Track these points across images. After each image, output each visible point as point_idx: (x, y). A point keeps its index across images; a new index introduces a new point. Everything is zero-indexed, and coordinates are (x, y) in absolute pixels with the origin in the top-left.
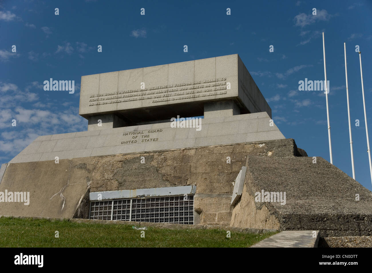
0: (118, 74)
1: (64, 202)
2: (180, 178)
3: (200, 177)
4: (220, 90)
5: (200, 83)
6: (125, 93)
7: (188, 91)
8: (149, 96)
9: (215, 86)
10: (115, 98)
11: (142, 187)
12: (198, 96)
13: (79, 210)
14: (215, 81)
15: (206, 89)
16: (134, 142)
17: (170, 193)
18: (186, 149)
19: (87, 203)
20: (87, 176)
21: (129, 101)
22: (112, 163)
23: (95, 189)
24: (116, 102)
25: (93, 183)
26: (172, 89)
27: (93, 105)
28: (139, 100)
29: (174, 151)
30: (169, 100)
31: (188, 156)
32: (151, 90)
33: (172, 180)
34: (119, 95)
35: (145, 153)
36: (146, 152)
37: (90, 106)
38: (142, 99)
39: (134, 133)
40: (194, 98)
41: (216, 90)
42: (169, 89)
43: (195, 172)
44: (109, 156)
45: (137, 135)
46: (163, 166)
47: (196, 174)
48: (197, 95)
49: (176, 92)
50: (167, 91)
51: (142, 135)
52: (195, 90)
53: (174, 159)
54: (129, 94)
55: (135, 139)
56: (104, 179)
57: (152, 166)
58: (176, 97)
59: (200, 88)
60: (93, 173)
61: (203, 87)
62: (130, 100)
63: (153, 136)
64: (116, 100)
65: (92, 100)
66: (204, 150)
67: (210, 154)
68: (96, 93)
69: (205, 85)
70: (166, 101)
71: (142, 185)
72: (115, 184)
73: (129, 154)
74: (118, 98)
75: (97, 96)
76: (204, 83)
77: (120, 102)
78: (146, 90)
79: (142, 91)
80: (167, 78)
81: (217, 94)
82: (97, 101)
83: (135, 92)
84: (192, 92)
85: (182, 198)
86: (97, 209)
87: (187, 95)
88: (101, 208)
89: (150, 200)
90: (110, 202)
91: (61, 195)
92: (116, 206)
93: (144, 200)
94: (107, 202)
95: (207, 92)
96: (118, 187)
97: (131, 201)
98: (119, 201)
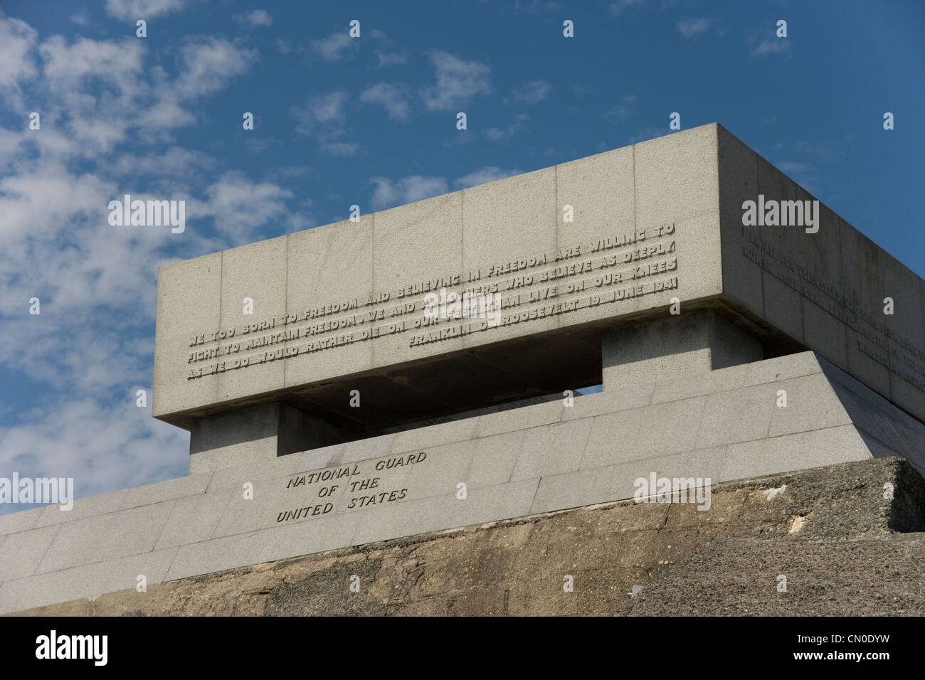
0: (288, 249)
4: (654, 274)
5: (579, 255)
6: (313, 318)
7: (534, 289)
8: (397, 322)
9: (636, 260)
10: (275, 340)
12: (572, 307)
14: (635, 242)
15: (602, 275)
16: (322, 509)
18: (499, 525)
21: (327, 348)
22: (233, 602)
24: (280, 356)
27: (200, 376)
28: (363, 340)
29: (457, 534)
30: (470, 333)
31: (499, 553)
32: (403, 297)
34: (293, 329)
35: (353, 553)
36: (358, 546)
37: (189, 379)
38: (372, 338)
39: (325, 476)
40: (558, 314)
41: (639, 277)
44: (228, 572)
45: (335, 481)
46: (410, 602)
48: (569, 301)
51: (354, 479)
52: (562, 283)
53: (452, 567)
54: (327, 320)
55: (327, 499)
57: (370, 604)
59: (581, 273)
61: (590, 270)
62: (329, 345)
63: (391, 480)
64: (281, 347)
65: (199, 357)
66: (560, 526)
67: (579, 540)
68: (209, 330)
69: (598, 259)
70: (457, 336)
73: (298, 560)
74: (286, 340)
75: (215, 340)
76: (593, 252)
77: (294, 356)
78: (385, 301)
79: (372, 304)
80: (460, 247)
81: (644, 291)
82: (216, 356)
83: (346, 310)
84: (550, 294)
87: (534, 307)
95: (606, 288)
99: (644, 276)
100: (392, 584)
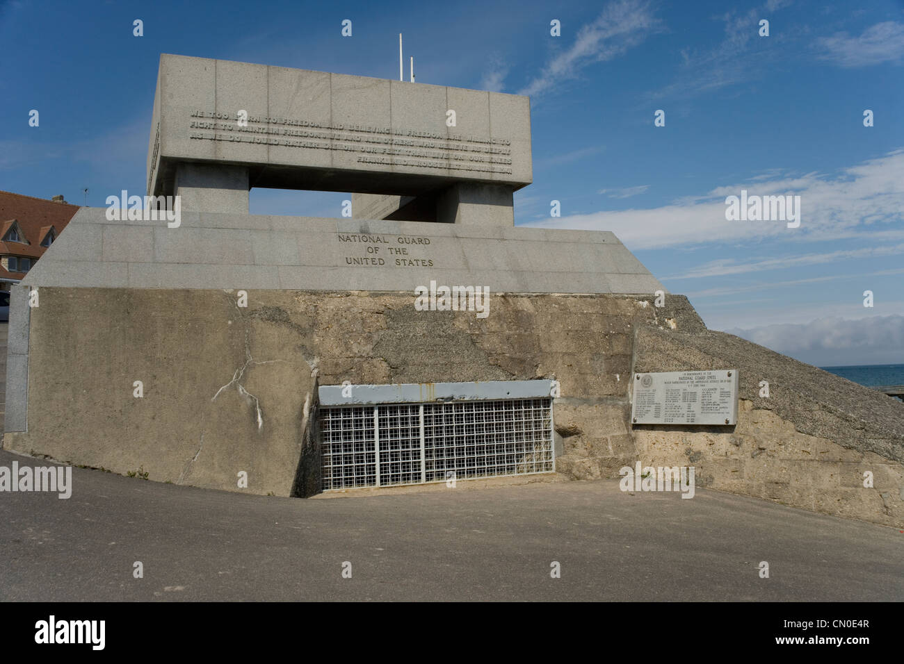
0: (268, 74)
1: (259, 410)
2: (522, 361)
3: (560, 362)
4: (500, 163)
5: (460, 140)
6: (289, 124)
7: (435, 151)
8: (349, 145)
9: (491, 153)
10: (261, 131)
11: (446, 377)
12: (457, 168)
13: (308, 431)
14: (490, 143)
15: (474, 155)
16: (377, 261)
17: (508, 393)
18: (507, 295)
19: (320, 412)
20: (300, 343)
21: (299, 147)
22: (359, 315)
23: (330, 378)
24: (265, 142)
25: (325, 363)
26: (401, 138)
27: (202, 139)
28: (326, 149)
30: (397, 164)
31: (524, 313)
32: (353, 130)
33: (508, 366)
34: (275, 128)
37: (192, 138)
38: (331, 149)
39: (365, 239)
41: (493, 163)
42: (396, 138)
43: (548, 350)
44: (332, 292)
45: (374, 244)
46: (483, 334)
47: (551, 353)
48: (454, 163)
49: (410, 149)
50: (390, 142)
51: (387, 245)
52: (450, 152)
54: (299, 129)
55: (377, 256)
56: (351, 355)
57: (459, 332)
58: (410, 159)
59: (461, 150)
60: (315, 336)
61: (467, 151)
62: (302, 145)
63: (415, 252)
64: (265, 137)
65: (199, 126)
66: (546, 302)
67: (565, 313)
68: (208, 109)
69: (471, 146)
70: (388, 164)
71: (446, 372)
72: (383, 368)
74: (269, 134)
75: (213, 118)
76: (468, 141)
77: (275, 145)
78: (340, 129)
79: (331, 128)
80: (389, 112)
81: (495, 171)
82: (213, 129)
83: (313, 127)
84: (444, 157)
85: (527, 403)
86: (336, 424)
87: (435, 161)
88: (347, 424)
89: (462, 408)
90: (370, 410)
91: (241, 389)
92: (384, 420)
93: (449, 407)
94: (361, 409)
95: (475, 162)
96: (390, 377)
97: (422, 408)
98: (391, 408)
99: (495, 163)
100: (467, 321)
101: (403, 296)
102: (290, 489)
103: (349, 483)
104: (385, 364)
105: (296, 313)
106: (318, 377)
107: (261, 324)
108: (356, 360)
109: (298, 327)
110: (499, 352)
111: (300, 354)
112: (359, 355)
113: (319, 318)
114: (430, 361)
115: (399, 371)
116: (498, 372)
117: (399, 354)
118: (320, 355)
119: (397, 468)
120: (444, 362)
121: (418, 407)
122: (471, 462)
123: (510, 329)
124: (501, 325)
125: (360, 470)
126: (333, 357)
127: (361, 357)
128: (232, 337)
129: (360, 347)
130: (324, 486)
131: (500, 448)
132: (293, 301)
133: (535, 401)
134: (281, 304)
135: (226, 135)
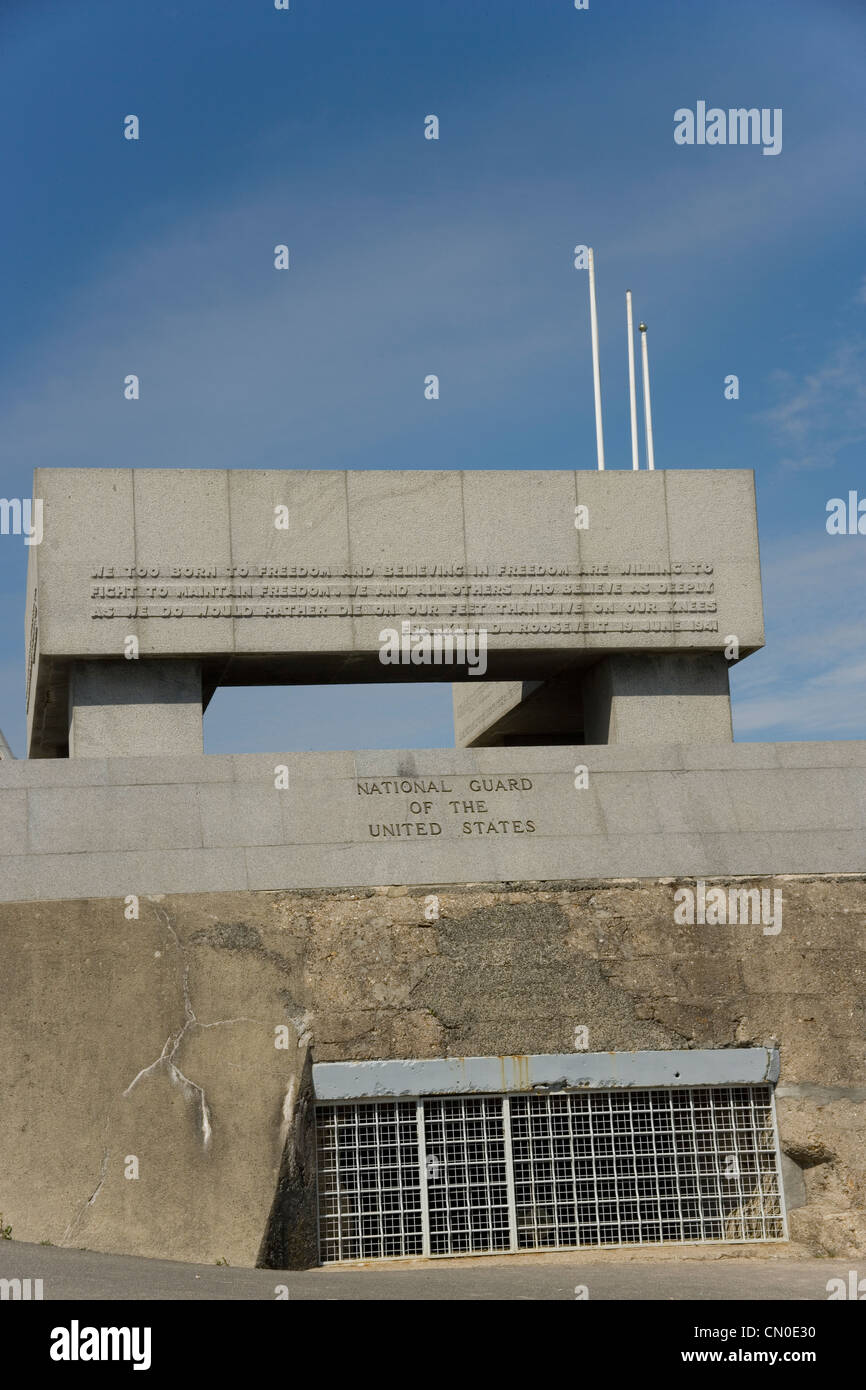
0: (229, 486)
1: (205, 1110)
2: (706, 1012)
3: (788, 1012)
4: (692, 612)
5: (607, 575)
7: (556, 601)
8: (386, 604)
9: (672, 593)
10: (218, 593)
11: (550, 1044)
12: (601, 629)
13: (292, 1147)
14: (670, 574)
15: (635, 600)
16: (427, 829)
17: (677, 1075)
18: (679, 882)
19: (315, 1113)
20: (279, 986)
21: (291, 616)
22: (387, 932)
23: (333, 1048)
24: (227, 613)
25: (323, 1021)
26: (486, 582)
27: (112, 617)
28: (341, 616)
29: (633, 886)
33: (675, 1020)
34: (244, 585)
35: (510, 891)
37: (94, 617)
38: (352, 616)
39: (405, 787)
40: (584, 632)
41: (676, 612)
42: (476, 583)
43: (761, 988)
44: (340, 891)
45: (423, 796)
46: (625, 959)
47: (767, 996)
48: (595, 621)
49: (505, 601)
50: (464, 591)
51: (449, 797)
52: (587, 599)
53: (659, 926)
54: (290, 583)
55: (427, 818)
56: (371, 1005)
58: (505, 620)
59: (610, 594)
60: (306, 973)
61: (621, 593)
62: (295, 613)
63: (502, 807)
64: (228, 603)
65: (107, 593)
67: (799, 915)
68: (122, 562)
69: (629, 583)
71: (550, 1034)
72: (430, 1029)
74: (235, 597)
75: (131, 577)
76: (623, 574)
77: (246, 616)
78: (367, 576)
79: (350, 576)
80: (461, 534)
81: (681, 628)
82: (133, 597)
83: (315, 576)
84: (575, 610)
85: (721, 1094)
86: (346, 1135)
87: (556, 619)
88: (366, 1134)
89: (585, 1104)
90: (408, 1108)
91: (174, 1074)
92: (435, 1126)
93: (559, 1101)
94: (392, 1106)
95: (639, 615)
96: (443, 1044)
97: (506, 1104)
98: (448, 1103)
99: (680, 612)
100: (594, 937)
101: (471, 891)
102: (256, 1252)
103: (371, 1249)
104: (433, 1021)
105: (273, 933)
106: (311, 1048)
107: (212, 955)
108: (380, 1014)
109: (277, 958)
110: (657, 993)
111: (279, 1006)
112: (386, 1005)
113: (315, 939)
114: (519, 1014)
115: (459, 1032)
116: (655, 1033)
117: (460, 1000)
118: (315, 1006)
119: (462, 1220)
120: (545, 1015)
121: (499, 1102)
122: (608, 1212)
123: (679, 949)
124: (662, 942)
125: (391, 1223)
126: (338, 1009)
127: (389, 1008)
128: (161, 980)
129: (389, 991)
130: (326, 1255)
131: (667, 1185)
132: (269, 911)
133: (737, 1090)
134: (248, 917)
135: (156, 606)
